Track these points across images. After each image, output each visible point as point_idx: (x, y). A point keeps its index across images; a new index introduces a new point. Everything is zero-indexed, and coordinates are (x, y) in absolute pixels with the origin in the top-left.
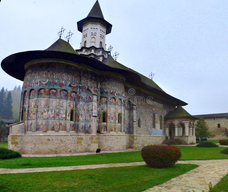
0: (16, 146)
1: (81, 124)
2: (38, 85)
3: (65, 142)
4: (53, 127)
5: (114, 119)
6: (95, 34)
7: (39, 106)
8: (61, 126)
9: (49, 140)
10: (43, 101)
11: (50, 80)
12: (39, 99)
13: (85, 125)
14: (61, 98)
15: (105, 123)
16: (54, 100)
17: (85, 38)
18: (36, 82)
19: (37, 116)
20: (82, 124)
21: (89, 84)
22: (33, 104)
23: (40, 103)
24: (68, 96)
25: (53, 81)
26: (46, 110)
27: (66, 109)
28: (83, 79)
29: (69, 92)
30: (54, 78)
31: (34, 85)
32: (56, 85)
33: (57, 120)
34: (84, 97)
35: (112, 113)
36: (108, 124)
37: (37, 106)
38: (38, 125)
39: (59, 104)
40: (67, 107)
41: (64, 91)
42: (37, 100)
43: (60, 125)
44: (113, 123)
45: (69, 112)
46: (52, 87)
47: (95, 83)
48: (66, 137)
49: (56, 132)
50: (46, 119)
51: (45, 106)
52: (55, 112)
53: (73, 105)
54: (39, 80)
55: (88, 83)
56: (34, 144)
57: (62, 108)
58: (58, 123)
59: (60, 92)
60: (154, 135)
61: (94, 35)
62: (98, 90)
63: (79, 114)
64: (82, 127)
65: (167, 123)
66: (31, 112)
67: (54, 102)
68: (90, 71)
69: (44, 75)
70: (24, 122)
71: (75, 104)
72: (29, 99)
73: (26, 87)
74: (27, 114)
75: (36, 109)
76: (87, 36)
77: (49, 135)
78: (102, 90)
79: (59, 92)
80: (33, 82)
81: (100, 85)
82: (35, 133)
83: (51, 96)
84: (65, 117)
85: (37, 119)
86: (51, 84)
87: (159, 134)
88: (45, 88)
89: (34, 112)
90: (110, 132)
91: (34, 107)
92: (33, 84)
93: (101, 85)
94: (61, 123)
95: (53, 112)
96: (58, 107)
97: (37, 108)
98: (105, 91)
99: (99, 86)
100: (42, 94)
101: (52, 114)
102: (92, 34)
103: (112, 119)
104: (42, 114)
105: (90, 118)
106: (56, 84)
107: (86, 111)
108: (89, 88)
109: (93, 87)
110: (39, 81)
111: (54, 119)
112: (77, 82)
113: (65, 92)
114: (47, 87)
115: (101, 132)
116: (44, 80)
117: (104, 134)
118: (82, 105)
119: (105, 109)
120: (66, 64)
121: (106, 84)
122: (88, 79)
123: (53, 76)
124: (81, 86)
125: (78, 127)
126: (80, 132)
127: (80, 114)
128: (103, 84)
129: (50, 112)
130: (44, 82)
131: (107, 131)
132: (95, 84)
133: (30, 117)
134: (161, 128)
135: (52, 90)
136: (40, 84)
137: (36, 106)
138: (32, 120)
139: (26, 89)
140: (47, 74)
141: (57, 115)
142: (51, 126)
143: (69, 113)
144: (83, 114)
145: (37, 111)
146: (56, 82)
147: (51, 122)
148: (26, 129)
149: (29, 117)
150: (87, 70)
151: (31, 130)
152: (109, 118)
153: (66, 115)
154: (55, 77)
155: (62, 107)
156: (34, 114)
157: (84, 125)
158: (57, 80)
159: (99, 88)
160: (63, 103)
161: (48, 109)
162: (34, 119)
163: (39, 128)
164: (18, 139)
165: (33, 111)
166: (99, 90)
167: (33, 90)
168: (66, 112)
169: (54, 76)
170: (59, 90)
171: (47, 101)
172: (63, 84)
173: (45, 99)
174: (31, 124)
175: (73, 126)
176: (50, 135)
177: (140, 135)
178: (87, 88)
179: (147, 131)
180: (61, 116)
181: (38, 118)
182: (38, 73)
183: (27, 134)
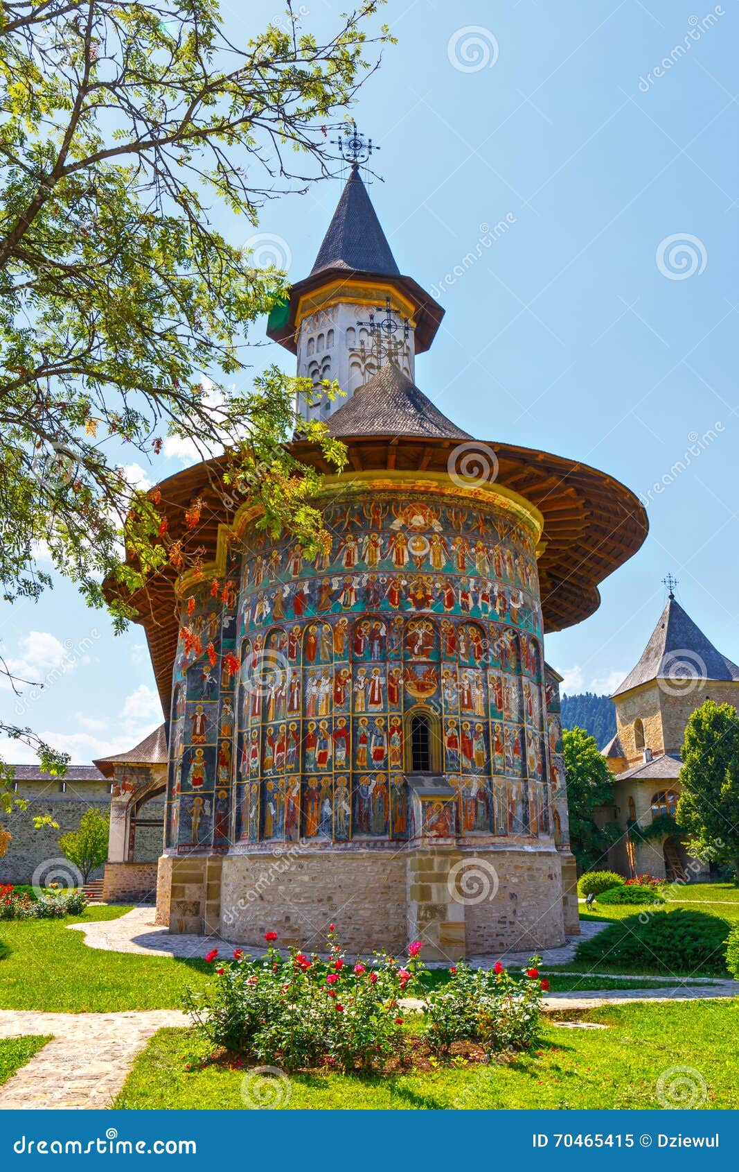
2: (499, 612)
4: (541, 813)
11: (528, 599)
18: (487, 591)
22: (480, 697)
23: (508, 699)
31: (480, 605)
50: (534, 776)
54: (496, 587)
56: (512, 896)
69: (507, 566)
80: (473, 589)
82: (507, 839)
88: (519, 632)
89: (495, 739)
91: (494, 714)
92: (476, 600)
104: (517, 748)
110: (499, 593)
130: (514, 600)
133: (470, 757)
136: (503, 604)
140: (514, 564)
148: (462, 817)
151: (486, 824)
156: (497, 747)
162: (499, 773)
163: (512, 817)
171: (529, 694)
173: (524, 680)
174: (483, 795)
182: (483, 550)
183: (467, 843)
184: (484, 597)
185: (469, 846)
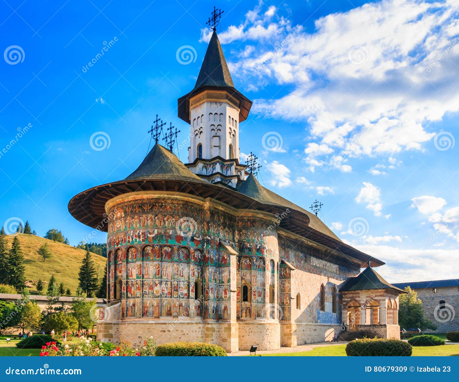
0: (110, 340)
1: (211, 305)
2: (141, 240)
3: (188, 334)
4: (169, 309)
5: (262, 295)
6: (219, 127)
7: (146, 275)
8: (181, 308)
9: (164, 331)
10: (151, 267)
11: (160, 231)
12: (145, 263)
13: (217, 306)
14: (180, 261)
15: (246, 303)
16: (169, 265)
17: (198, 136)
18: (137, 234)
19: (143, 291)
20: (213, 305)
21: (221, 235)
22: (135, 272)
23: (147, 271)
24: (190, 258)
25: (165, 233)
26: (157, 282)
27: (188, 279)
28: (211, 226)
29: (192, 250)
30: (166, 227)
31: (134, 240)
32: (171, 239)
33: (175, 298)
34: (214, 259)
35: (259, 285)
36: (254, 304)
37: (143, 275)
38: (145, 307)
39: (177, 271)
40: (189, 277)
41: (183, 250)
42: (142, 265)
43: (180, 306)
44: (260, 302)
45: (192, 284)
46: (164, 243)
47: (230, 232)
48: (189, 326)
49: (174, 319)
50: (158, 297)
51: (155, 275)
52: (171, 284)
53: (198, 273)
54: (141, 231)
55: (220, 233)
56: (139, 337)
57: (182, 279)
58: (177, 304)
59: (178, 250)
60: (323, 323)
61: (216, 130)
62: (235, 246)
63: (208, 288)
64: (213, 310)
65: (344, 301)
66: (133, 285)
67: (169, 268)
68: (221, 211)
69: (149, 222)
70: (121, 301)
71: (200, 270)
72: (127, 263)
73: (119, 242)
74: (125, 288)
75: (141, 280)
76: (201, 132)
77: (164, 324)
78: (241, 244)
79: (176, 252)
80: (132, 235)
81: (238, 234)
82: (140, 319)
83: (164, 258)
84: (186, 294)
85: (143, 296)
86: (162, 237)
87: (331, 322)
88: (153, 245)
89: (137, 286)
90: (256, 319)
91: (138, 277)
92: (132, 239)
93: (240, 235)
94: (182, 304)
95: (169, 285)
96: (176, 276)
97: (143, 279)
98: (247, 247)
99: (237, 236)
100: (148, 254)
101: (167, 288)
102: (213, 127)
103: (260, 296)
104: (151, 288)
105: (225, 294)
106: (170, 237)
107: (218, 282)
108: (221, 241)
109: (227, 240)
110: (142, 233)
111: (171, 297)
112: (203, 231)
113: (185, 251)
114: (156, 243)
115: (242, 318)
116: (151, 231)
117: (246, 322)
118: (212, 272)
119: (248, 277)
120: (183, 201)
121: (249, 233)
122: (219, 225)
123: (165, 223)
124: (210, 239)
125: (207, 308)
126: (210, 319)
127: (210, 287)
128: (243, 234)
129: (163, 285)
130: (150, 234)
131: (251, 317)
132: (231, 234)
133: (131, 293)
134: (334, 311)
135: (165, 248)
136: (144, 237)
137: (141, 275)
138: (134, 298)
139: (119, 246)
140: (153, 220)
141: (175, 291)
142: (166, 308)
143: (193, 287)
144: (214, 288)
145: (143, 284)
146: (171, 233)
147: (166, 301)
148: (125, 313)
149: (128, 293)
150: (217, 209)
151: (133, 314)
152: (254, 295)
153: (189, 290)
154: (169, 224)
155: (182, 276)
156: (138, 289)
157: (215, 306)
158: (171, 231)
159: (237, 241)
160: (183, 269)
161: (160, 279)
162: (138, 297)
163: (147, 312)
164: (113, 328)
165: (137, 284)
166: (236, 244)
167: (133, 247)
168: (189, 285)
169: (167, 223)
170: (175, 248)
171: (158, 267)
172: (182, 237)
173: (155, 263)
174: (134, 305)
175: (198, 308)
176: (166, 323)
177: (300, 324)
178: (218, 242)
179: (310, 316)
180: (181, 292)
181: (145, 295)
182: (137, 219)
183: (126, 321)
184: (136, 236)
185: (127, 322)
